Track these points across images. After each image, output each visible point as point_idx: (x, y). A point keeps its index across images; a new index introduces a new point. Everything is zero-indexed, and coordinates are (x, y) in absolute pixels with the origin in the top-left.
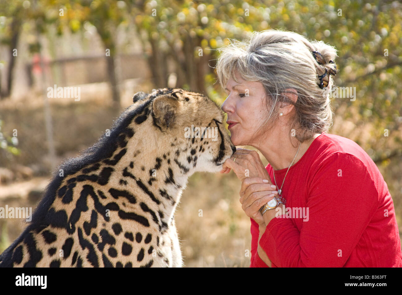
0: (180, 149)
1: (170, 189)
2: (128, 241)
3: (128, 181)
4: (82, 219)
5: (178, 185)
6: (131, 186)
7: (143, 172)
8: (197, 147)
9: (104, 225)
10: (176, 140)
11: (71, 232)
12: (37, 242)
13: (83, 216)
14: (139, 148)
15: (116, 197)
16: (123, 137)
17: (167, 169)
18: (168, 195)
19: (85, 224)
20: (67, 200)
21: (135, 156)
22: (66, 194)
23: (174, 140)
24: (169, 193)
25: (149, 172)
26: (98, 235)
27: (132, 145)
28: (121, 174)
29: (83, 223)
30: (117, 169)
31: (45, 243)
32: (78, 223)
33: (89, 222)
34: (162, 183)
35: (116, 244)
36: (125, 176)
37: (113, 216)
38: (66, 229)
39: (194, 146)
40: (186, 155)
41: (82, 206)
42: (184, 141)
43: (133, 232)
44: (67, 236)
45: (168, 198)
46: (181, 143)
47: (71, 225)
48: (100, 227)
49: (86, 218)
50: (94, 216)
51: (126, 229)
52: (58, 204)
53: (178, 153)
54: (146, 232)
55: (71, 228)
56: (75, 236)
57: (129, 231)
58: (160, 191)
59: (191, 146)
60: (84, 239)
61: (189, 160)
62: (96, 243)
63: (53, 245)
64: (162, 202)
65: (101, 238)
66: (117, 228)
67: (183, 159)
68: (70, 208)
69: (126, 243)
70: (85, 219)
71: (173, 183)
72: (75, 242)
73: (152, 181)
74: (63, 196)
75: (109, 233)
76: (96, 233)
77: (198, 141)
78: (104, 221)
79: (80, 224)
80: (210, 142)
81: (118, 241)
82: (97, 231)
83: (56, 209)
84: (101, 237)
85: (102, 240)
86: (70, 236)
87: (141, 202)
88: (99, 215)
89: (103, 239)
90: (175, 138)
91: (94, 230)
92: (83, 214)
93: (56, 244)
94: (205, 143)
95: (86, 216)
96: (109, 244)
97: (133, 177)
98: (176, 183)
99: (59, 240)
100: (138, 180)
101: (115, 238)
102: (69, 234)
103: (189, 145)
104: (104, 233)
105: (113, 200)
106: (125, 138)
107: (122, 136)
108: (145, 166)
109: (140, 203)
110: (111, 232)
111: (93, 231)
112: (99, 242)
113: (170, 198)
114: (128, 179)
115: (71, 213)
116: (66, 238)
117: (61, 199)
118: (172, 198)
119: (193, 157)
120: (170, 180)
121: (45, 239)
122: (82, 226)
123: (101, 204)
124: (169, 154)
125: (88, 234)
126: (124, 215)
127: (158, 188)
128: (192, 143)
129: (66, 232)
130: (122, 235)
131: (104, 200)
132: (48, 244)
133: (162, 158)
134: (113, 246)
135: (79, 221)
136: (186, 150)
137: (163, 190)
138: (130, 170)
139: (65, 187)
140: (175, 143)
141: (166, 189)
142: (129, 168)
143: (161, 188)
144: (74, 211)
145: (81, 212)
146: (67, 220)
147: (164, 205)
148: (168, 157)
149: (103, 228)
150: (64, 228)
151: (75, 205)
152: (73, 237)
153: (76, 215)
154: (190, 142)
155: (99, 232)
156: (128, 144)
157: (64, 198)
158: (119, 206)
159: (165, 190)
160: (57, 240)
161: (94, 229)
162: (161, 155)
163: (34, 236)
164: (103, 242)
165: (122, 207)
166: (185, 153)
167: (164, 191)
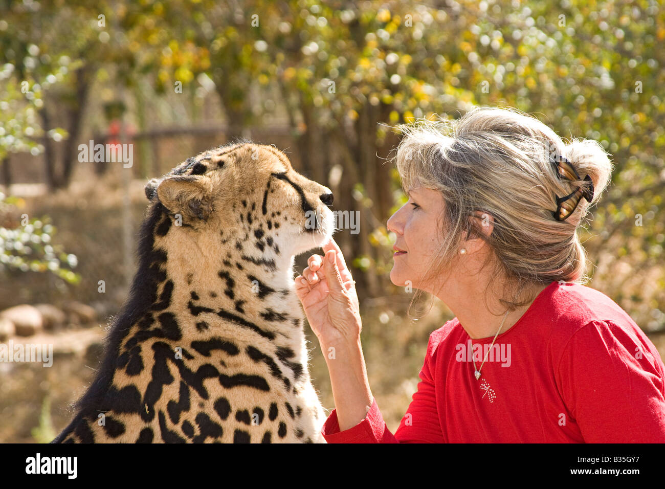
0: (238, 240)
1: (274, 303)
2: (242, 426)
3: (206, 320)
4: (166, 397)
5: (282, 290)
6: (216, 326)
7: (216, 299)
8: (261, 225)
9: (201, 405)
10: (222, 233)
11: (148, 418)
12: (95, 435)
13: (166, 392)
14: (187, 270)
15: (207, 354)
16: (156, 267)
17: (246, 278)
18: (278, 314)
19: (171, 404)
20: (135, 368)
21: (189, 282)
22: (130, 361)
23: (219, 235)
24: (278, 310)
25: (225, 295)
26: (193, 423)
27: (174, 270)
28: (189, 315)
29: (167, 403)
30: (178, 309)
31: (107, 437)
32: (158, 403)
33: (177, 401)
34: (257, 302)
35: (224, 436)
36: (197, 314)
37: (213, 386)
38: (139, 414)
39: (255, 225)
40: (251, 243)
41: (161, 377)
42: (235, 228)
43: (248, 409)
44: (143, 425)
45: (282, 318)
46: (234, 232)
47: (147, 407)
48: (195, 409)
49: (172, 396)
50: (184, 392)
51: (237, 405)
52: (120, 378)
53: (239, 246)
54: (267, 401)
55: (148, 412)
56: (155, 425)
57: (242, 408)
58: (262, 315)
59: (250, 229)
60: (170, 430)
61: (261, 246)
62: (190, 437)
63: (121, 440)
64: (278, 332)
65: (199, 429)
66: (223, 407)
67: (250, 249)
68: (142, 381)
69: (240, 430)
70: (170, 396)
71: (272, 292)
72: (155, 434)
73: (240, 307)
74: (126, 366)
75: (210, 418)
76: (189, 420)
77: (257, 217)
78: (200, 399)
79: (161, 405)
80: (281, 209)
81: (227, 430)
82: (190, 416)
83: (118, 386)
84: (198, 426)
85: (199, 431)
86: (147, 425)
87: (246, 347)
88: (191, 389)
89: (202, 430)
90: (219, 232)
91: (186, 416)
92: (165, 388)
93: (125, 439)
94: (273, 215)
95: (171, 392)
96: (212, 436)
97: (208, 310)
98: (276, 290)
99: (130, 432)
100: (219, 312)
101: (221, 425)
102: (146, 422)
103: (247, 228)
104: (202, 418)
105: (204, 360)
106: (159, 268)
107: (153, 267)
108: (213, 290)
109: (246, 349)
110: (214, 416)
111: (184, 416)
112: (195, 434)
113: (285, 316)
114: (203, 317)
115: (146, 387)
116: (140, 428)
117: (124, 371)
118: (286, 314)
119: (264, 239)
120: (264, 291)
121: (106, 431)
122: (164, 409)
123: (189, 371)
124: (229, 256)
125: (175, 421)
126: (229, 382)
127: (257, 314)
128: (248, 224)
129: (140, 419)
130: (232, 417)
131: (192, 361)
132: (111, 439)
133: (226, 269)
134: (219, 439)
135: (161, 399)
136: (247, 236)
137: (265, 311)
138: (197, 303)
139: (125, 354)
140: (225, 237)
141: (269, 307)
142: (193, 301)
143: (260, 311)
144: (150, 386)
145: (162, 386)
146: (140, 401)
147: (282, 334)
148: (233, 261)
149: (200, 410)
150: (136, 412)
151: (150, 375)
152: (152, 427)
153: (154, 391)
154: (246, 223)
155: (194, 417)
156: (168, 273)
157: (128, 367)
158: (217, 368)
159: (268, 309)
160: (126, 432)
161: (185, 413)
162: (220, 266)
163: (90, 425)
164: (201, 435)
165: (221, 370)
166: (247, 241)
167: (268, 312)
